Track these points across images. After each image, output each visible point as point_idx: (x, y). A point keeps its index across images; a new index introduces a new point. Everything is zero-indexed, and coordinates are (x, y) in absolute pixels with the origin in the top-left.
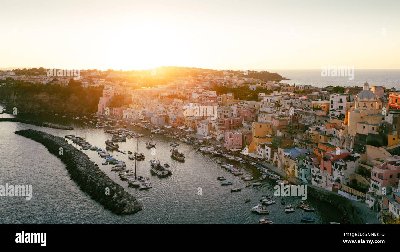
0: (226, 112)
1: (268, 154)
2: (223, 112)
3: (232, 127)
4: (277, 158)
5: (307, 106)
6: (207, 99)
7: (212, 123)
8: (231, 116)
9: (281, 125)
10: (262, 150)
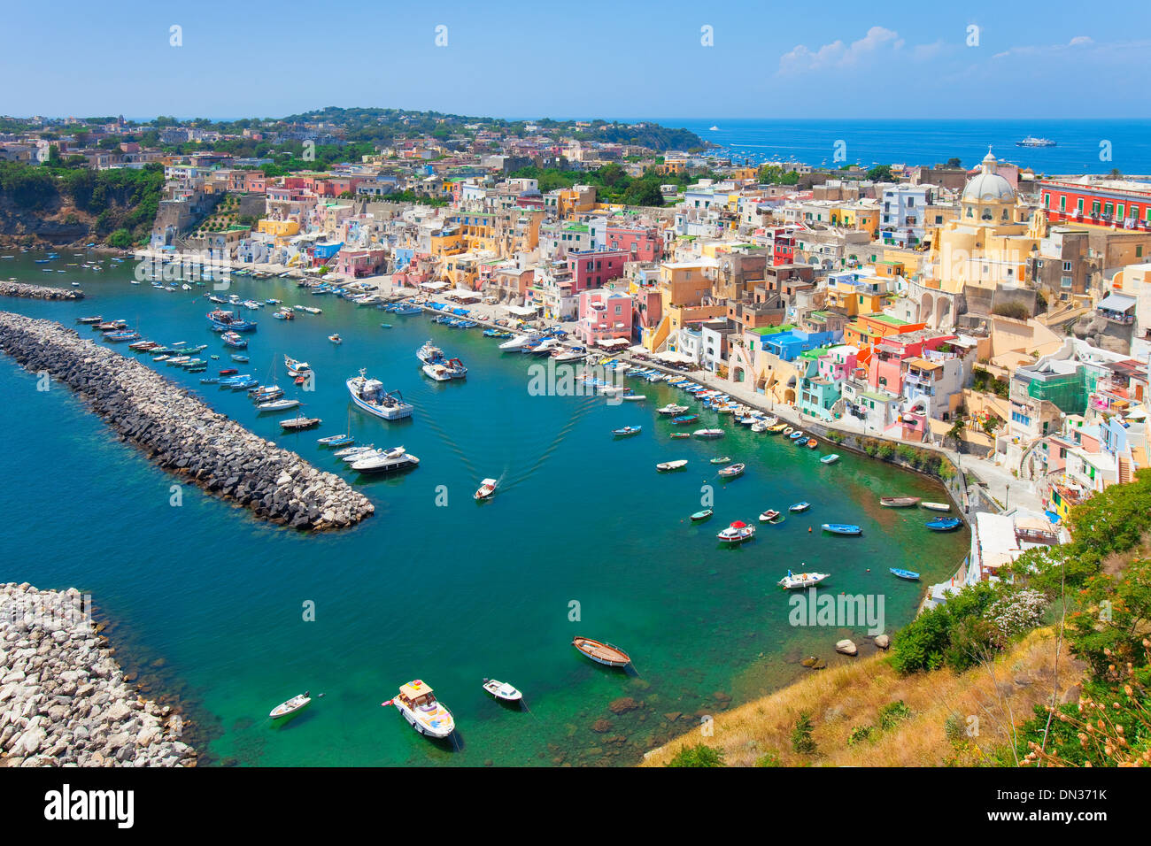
0: (574, 238)
1: (711, 351)
2: (564, 237)
3: (594, 280)
4: (740, 360)
5: (815, 218)
6: (509, 202)
7: (533, 271)
8: (589, 249)
9: (745, 269)
10: (693, 339)
